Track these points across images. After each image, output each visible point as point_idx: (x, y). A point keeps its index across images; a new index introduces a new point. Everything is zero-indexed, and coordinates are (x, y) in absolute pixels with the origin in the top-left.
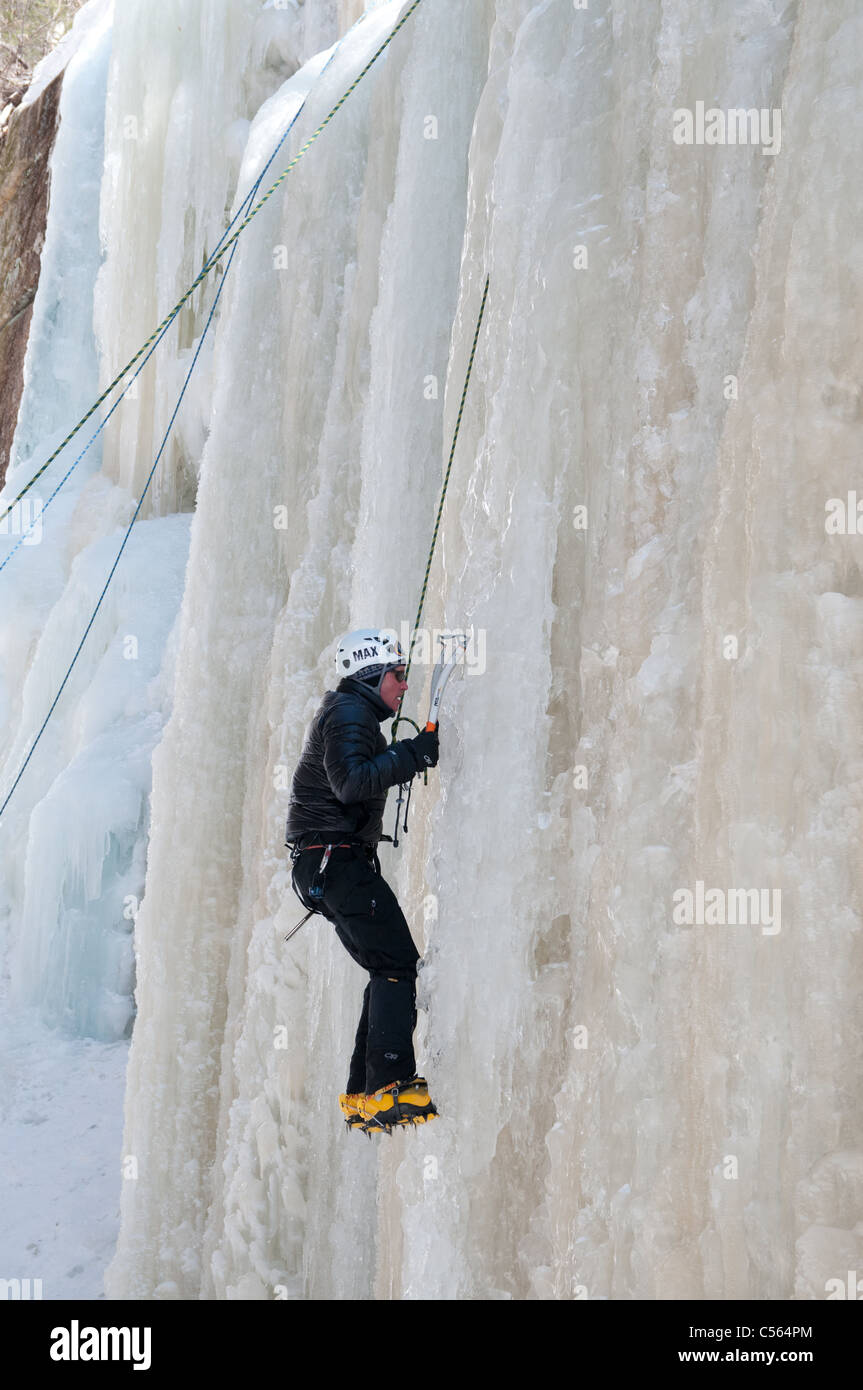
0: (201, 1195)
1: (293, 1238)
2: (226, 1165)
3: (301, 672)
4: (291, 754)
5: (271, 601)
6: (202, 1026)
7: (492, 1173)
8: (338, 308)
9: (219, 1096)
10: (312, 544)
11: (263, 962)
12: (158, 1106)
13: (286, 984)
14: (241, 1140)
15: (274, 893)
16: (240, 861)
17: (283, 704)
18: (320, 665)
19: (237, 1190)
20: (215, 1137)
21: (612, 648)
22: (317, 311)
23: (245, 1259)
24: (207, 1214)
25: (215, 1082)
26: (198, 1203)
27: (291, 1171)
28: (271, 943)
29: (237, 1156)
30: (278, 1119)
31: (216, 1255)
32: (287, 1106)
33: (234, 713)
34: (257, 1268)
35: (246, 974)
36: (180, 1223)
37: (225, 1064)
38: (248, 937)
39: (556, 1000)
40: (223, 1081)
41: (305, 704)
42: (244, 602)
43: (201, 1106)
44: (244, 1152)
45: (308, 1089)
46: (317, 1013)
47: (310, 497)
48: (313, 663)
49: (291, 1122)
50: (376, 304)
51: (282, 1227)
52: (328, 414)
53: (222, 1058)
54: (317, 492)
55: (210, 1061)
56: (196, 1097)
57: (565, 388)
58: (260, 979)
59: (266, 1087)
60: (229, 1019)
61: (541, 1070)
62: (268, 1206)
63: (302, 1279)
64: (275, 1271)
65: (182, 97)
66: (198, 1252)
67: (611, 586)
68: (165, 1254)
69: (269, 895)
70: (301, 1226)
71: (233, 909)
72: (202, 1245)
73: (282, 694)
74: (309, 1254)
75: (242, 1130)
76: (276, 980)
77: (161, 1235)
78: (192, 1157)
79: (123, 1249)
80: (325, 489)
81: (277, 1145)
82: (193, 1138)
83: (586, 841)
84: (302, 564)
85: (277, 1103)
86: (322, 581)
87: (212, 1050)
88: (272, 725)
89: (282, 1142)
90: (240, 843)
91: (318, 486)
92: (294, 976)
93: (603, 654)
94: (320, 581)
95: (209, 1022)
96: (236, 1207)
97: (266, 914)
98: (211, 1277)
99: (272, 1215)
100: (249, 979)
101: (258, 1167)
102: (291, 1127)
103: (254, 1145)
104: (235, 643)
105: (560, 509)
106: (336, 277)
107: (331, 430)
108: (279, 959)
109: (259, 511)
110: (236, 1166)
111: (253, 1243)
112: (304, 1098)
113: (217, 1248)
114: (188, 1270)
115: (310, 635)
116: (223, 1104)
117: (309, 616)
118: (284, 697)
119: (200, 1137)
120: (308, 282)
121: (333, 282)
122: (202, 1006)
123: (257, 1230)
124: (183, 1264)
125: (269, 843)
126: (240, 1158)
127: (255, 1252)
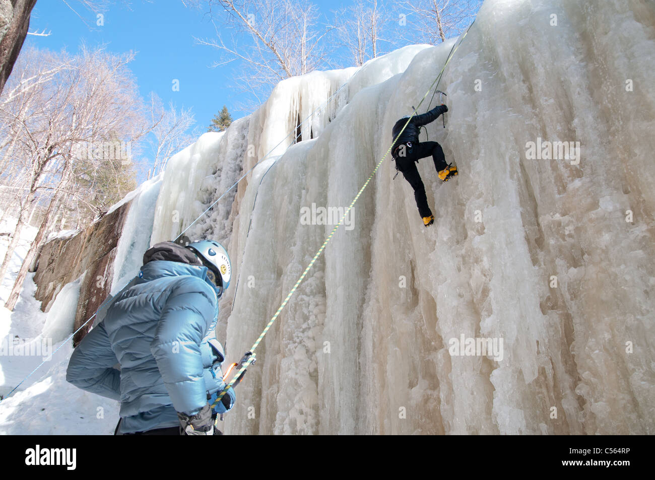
5: (272, 276)
8: (298, 202)
10: (296, 257)
12: (235, 420)
13: (302, 374)
14: (281, 424)
15: (290, 350)
21: (557, 214)
22: (290, 203)
27: (310, 431)
28: (293, 363)
29: (283, 429)
30: (302, 414)
32: (307, 411)
37: (264, 405)
40: (264, 410)
42: (264, 276)
47: (291, 246)
49: (310, 415)
53: (262, 403)
54: (295, 244)
58: (288, 374)
60: (264, 391)
65: (183, 194)
69: (287, 351)
75: (284, 421)
80: (299, 243)
84: (293, 261)
85: (301, 410)
87: (253, 403)
92: (304, 372)
93: (553, 216)
94: (300, 266)
95: (252, 394)
97: (286, 357)
100: (281, 376)
102: (310, 417)
120: (287, 196)
121: (296, 195)
122: (250, 389)
126: (285, 429)
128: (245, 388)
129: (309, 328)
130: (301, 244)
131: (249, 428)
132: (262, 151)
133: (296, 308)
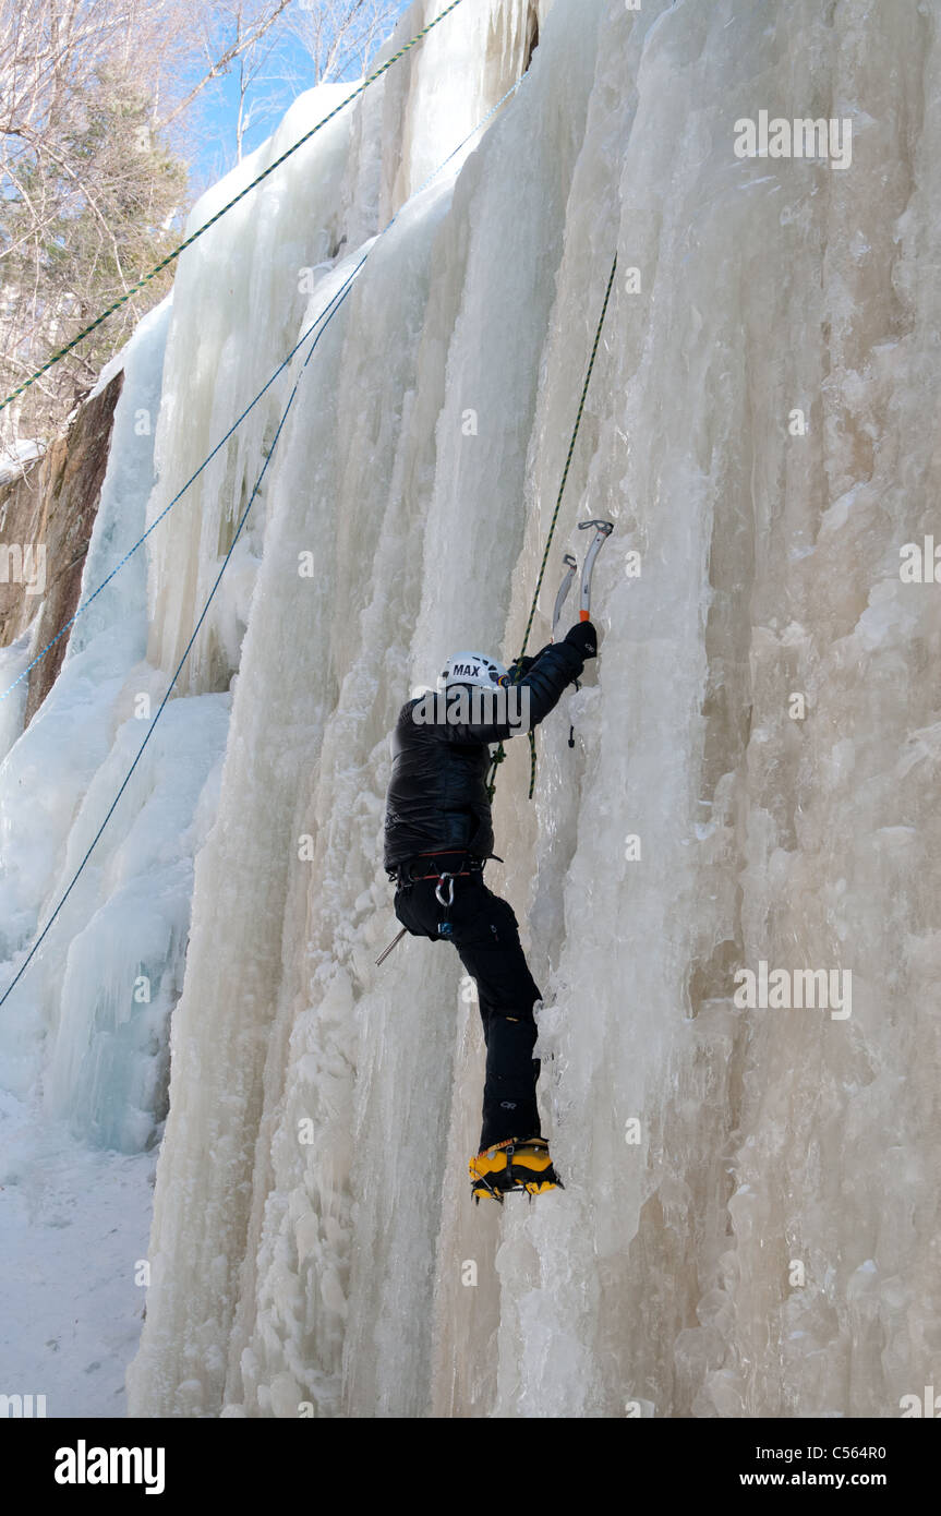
0: (228, 1292)
1: (331, 1335)
2: (260, 1259)
3: (351, 769)
4: (339, 847)
5: (319, 710)
6: (235, 1121)
7: (631, 1255)
8: (396, 434)
9: (251, 1191)
10: (365, 649)
11: (305, 1051)
12: (188, 1200)
13: (330, 1073)
14: (276, 1233)
15: (318, 983)
16: (280, 958)
17: (332, 801)
18: (371, 760)
19: (272, 1285)
20: (246, 1232)
21: (794, 623)
22: (374, 439)
23: (279, 1357)
24: (234, 1311)
25: (248, 1177)
26: (225, 1299)
27: (330, 1265)
28: (314, 1032)
29: (272, 1250)
30: (318, 1210)
31: (246, 1353)
32: (329, 1197)
33: (280, 816)
34: (292, 1367)
35: (287, 1065)
36: (205, 1320)
37: (260, 1159)
38: (288, 1031)
39: (723, 1040)
40: (257, 1175)
41: (355, 798)
42: (292, 711)
43: (231, 1201)
44: (280, 1246)
45: (353, 1179)
46: (364, 1099)
47: (363, 606)
48: (364, 760)
49: (333, 1215)
50: (443, 406)
51: (318, 1323)
52: (384, 529)
53: (256, 1151)
54: (371, 600)
55: (243, 1156)
56: (227, 1192)
57: (726, 351)
58: (301, 1069)
59: (306, 1178)
60: (264, 1113)
61: (701, 1128)
62: (305, 1303)
63: (340, 1381)
64: (311, 1371)
65: (231, 345)
66: (224, 1351)
67: (795, 550)
68: (190, 1351)
69: (312, 986)
70: (341, 1325)
71: (271, 1005)
72: (228, 1343)
73: (331, 791)
74: (349, 1353)
75: (278, 1222)
76: (319, 1070)
77: (185, 1332)
78: (220, 1253)
79: (146, 1344)
80: (379, 597)
81: (317, 1238)
82: (222, 1233)
83: (765, 849)
84: (354, 667)
85: (317, 1194)
86: (374, 683)
87: (245, 1146)
88: (319, 822)
89: (322, 1235)
90: (281, 941)
91: (371, 594)
92: (338, 1065)
93: (782, 632)
94: (373, 683)
95: (242, 1118)
96: (270, 1302)
97: (308, 1005)
98: (239, 1374)
99: (310, 1311)
100: (290, 1071)
101: (296, 1261)
102: (332, 1219)
103: (291, 1238)
104: (283, 749)
105: (718, 482)
106: (394, 406)
107: (387, 542)
108: (322, 1048)
109: (309, 627)
110: (270, 1260)
111: (288, 1341)
112: (348, 1189)
113: (247, 1345)
114: (213, 1367)
115: (362, 732)
116: (256, 1198)
117: (361, 715)
118: (333, 793)
119: (228, 1234)
120: (366, 412)
121: (390, 410)
122: (237, 1101)
123: (292, 1326)
124: (208, 1361)
125: (313, 935)
126: (275, 1253)
127: (290, 1349)
128: (223, 1099)
129: (373, 910)
130: (383, 600)
131: (229, 1226)
132: (403, 178)
133: (348, 836)
